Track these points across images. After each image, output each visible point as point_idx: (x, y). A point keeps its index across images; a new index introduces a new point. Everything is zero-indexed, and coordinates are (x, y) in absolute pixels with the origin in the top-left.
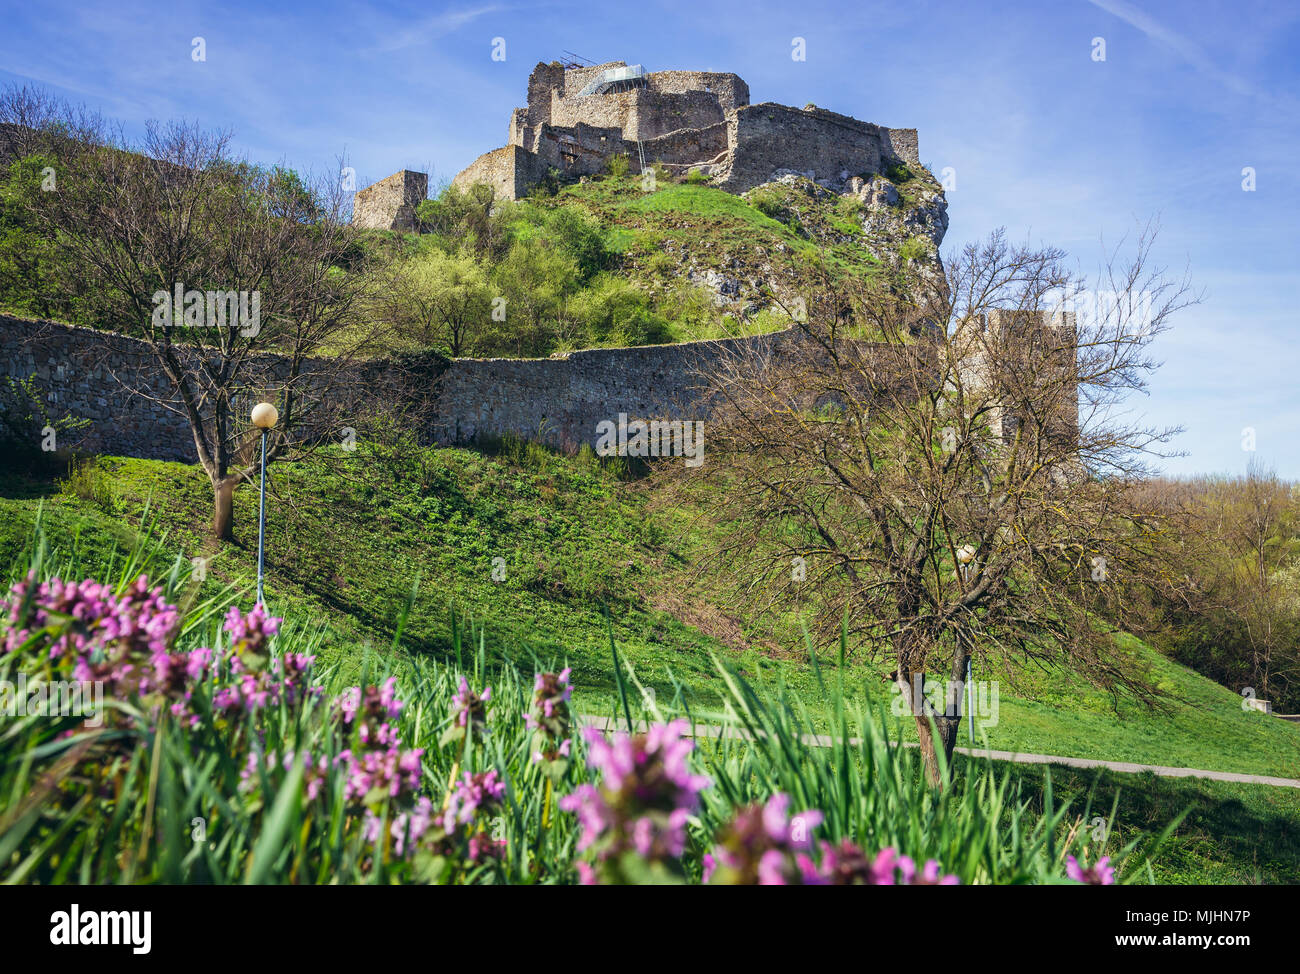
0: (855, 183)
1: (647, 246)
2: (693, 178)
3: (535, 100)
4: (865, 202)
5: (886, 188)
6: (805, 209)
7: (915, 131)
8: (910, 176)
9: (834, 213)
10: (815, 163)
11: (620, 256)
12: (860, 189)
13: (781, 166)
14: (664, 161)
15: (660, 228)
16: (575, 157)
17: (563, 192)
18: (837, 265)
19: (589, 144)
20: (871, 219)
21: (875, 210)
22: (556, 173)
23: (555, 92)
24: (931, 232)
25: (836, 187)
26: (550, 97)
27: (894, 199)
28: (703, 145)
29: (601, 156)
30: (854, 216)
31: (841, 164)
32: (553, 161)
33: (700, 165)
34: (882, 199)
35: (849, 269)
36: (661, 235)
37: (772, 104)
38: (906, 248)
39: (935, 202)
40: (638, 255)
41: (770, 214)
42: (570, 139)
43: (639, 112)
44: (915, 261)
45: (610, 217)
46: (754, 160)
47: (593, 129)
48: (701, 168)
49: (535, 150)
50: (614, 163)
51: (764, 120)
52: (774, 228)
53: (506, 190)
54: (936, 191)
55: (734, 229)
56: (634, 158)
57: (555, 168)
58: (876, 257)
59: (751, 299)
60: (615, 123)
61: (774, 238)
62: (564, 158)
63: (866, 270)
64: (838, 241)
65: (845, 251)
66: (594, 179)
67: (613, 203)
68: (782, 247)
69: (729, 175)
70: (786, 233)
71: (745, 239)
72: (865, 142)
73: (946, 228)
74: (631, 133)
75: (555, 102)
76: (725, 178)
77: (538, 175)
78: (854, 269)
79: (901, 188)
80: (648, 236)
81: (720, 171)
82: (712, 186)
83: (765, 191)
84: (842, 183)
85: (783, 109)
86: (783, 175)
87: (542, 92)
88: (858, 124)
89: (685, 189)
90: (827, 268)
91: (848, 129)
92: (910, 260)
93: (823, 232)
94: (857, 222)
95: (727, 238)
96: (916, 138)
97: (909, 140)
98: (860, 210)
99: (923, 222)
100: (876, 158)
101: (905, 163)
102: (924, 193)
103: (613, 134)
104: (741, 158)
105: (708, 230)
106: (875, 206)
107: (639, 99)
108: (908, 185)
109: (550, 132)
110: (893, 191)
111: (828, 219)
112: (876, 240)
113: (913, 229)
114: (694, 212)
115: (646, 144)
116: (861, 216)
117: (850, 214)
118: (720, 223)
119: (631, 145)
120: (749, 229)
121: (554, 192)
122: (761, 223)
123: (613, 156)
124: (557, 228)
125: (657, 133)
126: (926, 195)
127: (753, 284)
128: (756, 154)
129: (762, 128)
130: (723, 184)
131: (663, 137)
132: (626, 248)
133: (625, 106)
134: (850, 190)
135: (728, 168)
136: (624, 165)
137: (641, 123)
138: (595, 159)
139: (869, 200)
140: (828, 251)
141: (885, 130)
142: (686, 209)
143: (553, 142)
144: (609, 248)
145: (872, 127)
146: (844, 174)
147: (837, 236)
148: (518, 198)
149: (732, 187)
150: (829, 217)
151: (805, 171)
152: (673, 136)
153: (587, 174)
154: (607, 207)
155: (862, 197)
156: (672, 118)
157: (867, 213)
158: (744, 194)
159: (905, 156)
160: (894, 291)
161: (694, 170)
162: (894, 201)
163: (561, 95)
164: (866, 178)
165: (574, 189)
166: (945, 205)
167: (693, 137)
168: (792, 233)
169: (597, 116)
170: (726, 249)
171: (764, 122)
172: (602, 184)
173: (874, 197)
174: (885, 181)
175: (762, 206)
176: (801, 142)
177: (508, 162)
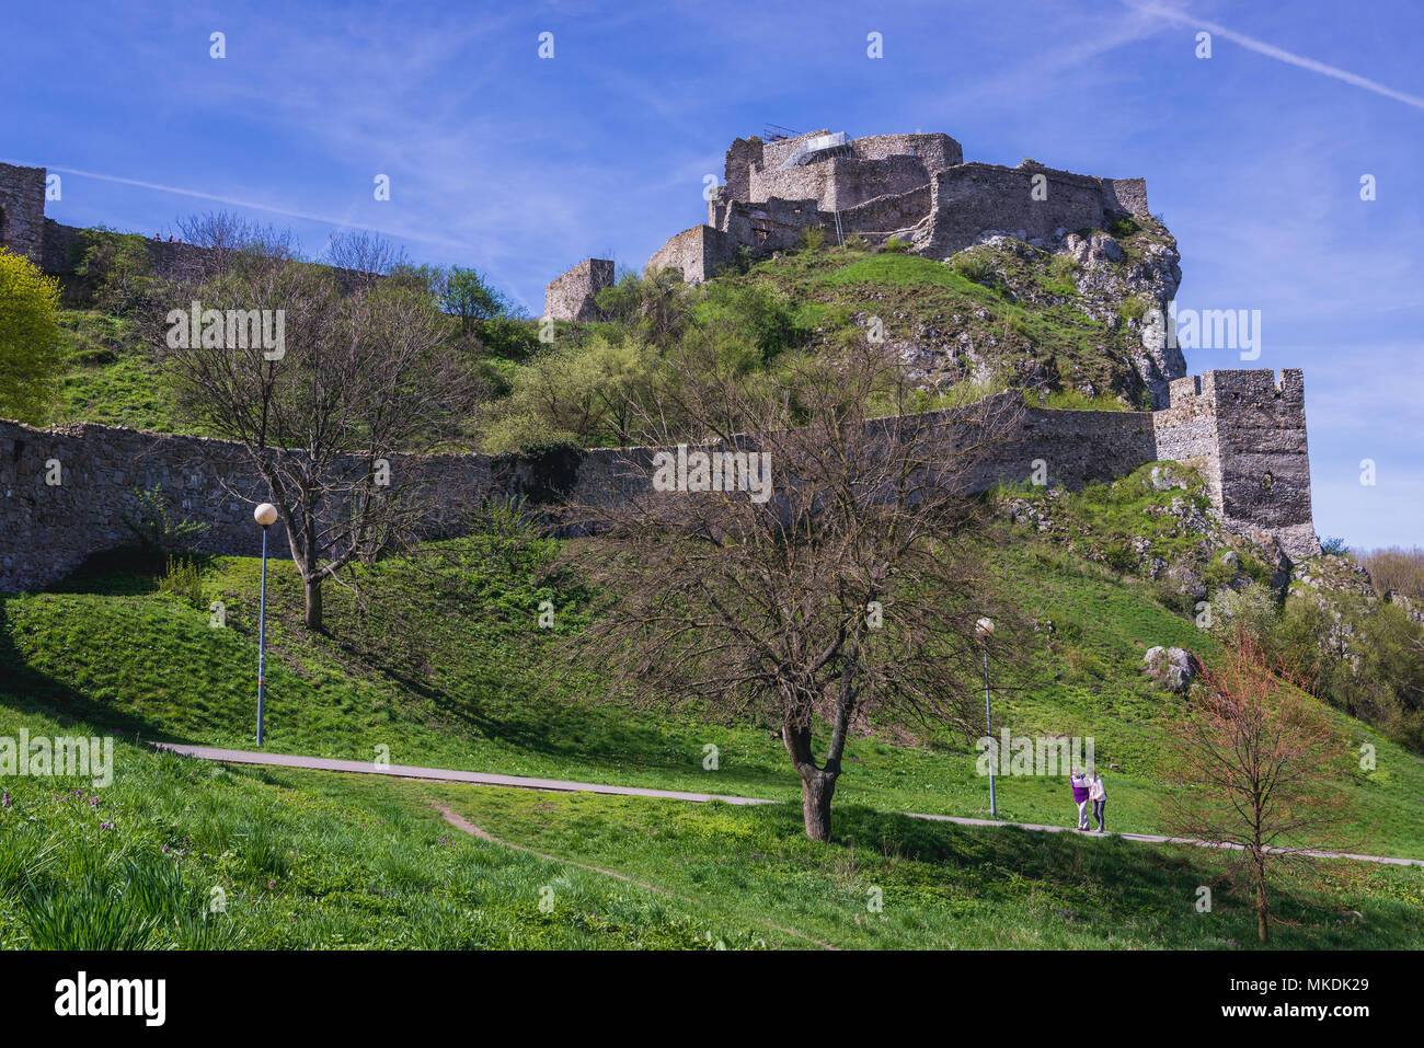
0: (1071, 240)
1: (838, 319)
2: (892, 246)
3: (733, 176)
4: (1080, 260)
5: (1107, 243)
6: (1013, 272)
7: (1142, 180)
8: (1136, 229)
9: (1047, 273)
10: (1026, 221)
11: (810, 333)
12: (1076, 246)
13: (987, 228)
14: (864, 230)
15: (853, 301)
16: (768, 232)
17: (753, 270)
18: (1046, 329)
19: (781, 218)
20: (1086, 278)
21: (1092, 267)
22: (746, 250)
23: (752, 167)
24: (1159, 288)
25: (1051, 245)
26: (748, 173)
27: (1116, 254)
28: (905, 210)
29: (797, 230)
30: (1067, 276)
31: (1056, 221)
32: (745, 238)
33: (902, 232)
34: (1099, 256)
35: (1061, 333)
36: (852, 308)
37: (975, 163)
38: (1125, 307)
39: (1164, 255)
40: (828, 331)
41: (974, 278)
42: (762, 215)
43: (837, 181)
44: (1135, 320)
45: (801, 292)
46: (958, 224)
47: (786, 202)
48: (903, 234)
49: (725, 228)
50: (808, 237)
51: (967, 181)
52: (976, 295)
53: (694, 270)
54: (1165, 243)
55: (930, 297)
56: (830, 229)
57: (745, 246)
58: (1093, 318)
59: (947, 370)
60: (813, 196)
61: (974, 305)
62: (756, 235)
63: (1082, 333)
64: (1050, 303)
65: (1056, 313)
66: (787, 255)
67: (806, 277)
68: (982, 314)
69: (930, 240)
70: (992, 299)
71: (943, 307)
72: (1083, 196)
73: (1178, 283)
74: (829, 204)
75: (753, 177)
76: (927, 244)
77: (729, 254)
78: (1066, 333)
79: (1124, 243)
80: (839, 310)
81: (921, 236)
82: (912, 254)
83: (969, 255)
84: (1058, 241)
85: (988, 168)
86: (990, 236)
87: (740, 167)
88: (1074, 178)
89: (881, 258)
90: (1034, 333)
91: (1063, 184)
92: (1130, 319)
93: (1033, 296)
94: (1071, 282)
95: (923, 307)
96: (1143, 188)
97: (1137, 190)
98: (1075, 269)
99: (1150, 277)
100: (1097, 211)
101: (1132, 215)
102: (1151, 246)
103: (808, 206)
104: (942, 223)
105: (903, 300)
106: (1091, 263)
107: (836, 168)
108: (1133, 239)
109: (742, 209)
110: (1115, 246)
111: (1039, 281)
112: (1093, 300)
113: (1138, 285)
114: (889, 282)
115: (843, 214)
116: (1076, 275)
117: (1064, 274)
118: (916, 291)
119: (827, 217)
120: (948, 296)
121: (744, 271)
122: (961, 289)
123: (807, 229)
124: (740, 308)
125: (857, 202)
126: (1153, 248)
127: (950, 353)
128: (960, 217)
129: (965, 190)
130: (924, 251)
131: (861, 205)
132: (816, 324)
133: (822, 176)
134: (1066, 247)
135: (928, 234)
136: (820, 237)
137: (839, 193)
138: (789, 232)
139: (1084, 258)
140: (1038, 315)
141: (1109, 182)
142: (881, 280)
143: (743, 219)
144: (797, 325)
145: (1090, 179)
146: (1060, 232)
147: (1049, 298)
148: (706, 279)
149: (934, 253)
150: (1040, 279)
151: (1015, 231)
152: (873, 203)
153: (781, 250)
154: (799, 282)
155: (1078, 256)
156: (872, 185)
157: (1083, 272)
158: (947, 259)
159: (1133, 208)
160: (1110, 355)
161: (895, 237)
162: (1115, 256)
163: (759, 169)
164: (1084, 234)
165: (766, 265)
166: (1176, 258)
167: (894, 203)
168: (997, 297)
169: (794, 189)
170: (921, 319)
171: (966, 183)
172: (795, 259)
173: (1091, 255)
174: (1105, 237)
175: (965, 271)
176: (1009, 201)
177: (696, 243)
